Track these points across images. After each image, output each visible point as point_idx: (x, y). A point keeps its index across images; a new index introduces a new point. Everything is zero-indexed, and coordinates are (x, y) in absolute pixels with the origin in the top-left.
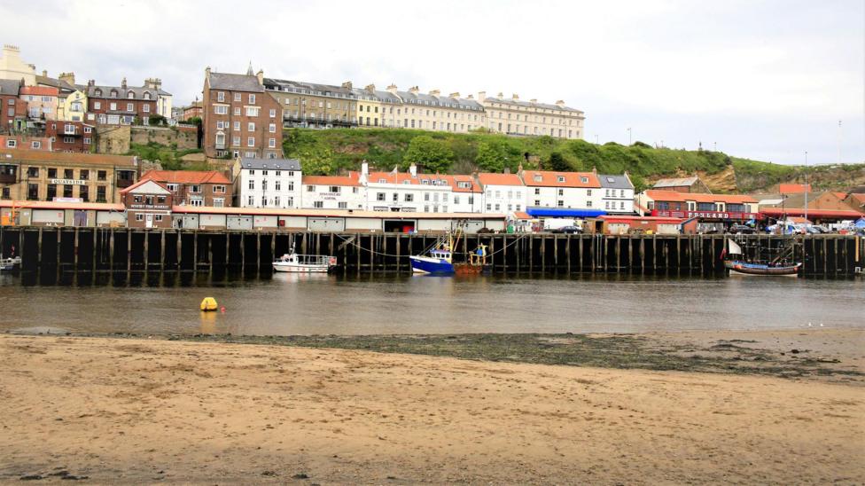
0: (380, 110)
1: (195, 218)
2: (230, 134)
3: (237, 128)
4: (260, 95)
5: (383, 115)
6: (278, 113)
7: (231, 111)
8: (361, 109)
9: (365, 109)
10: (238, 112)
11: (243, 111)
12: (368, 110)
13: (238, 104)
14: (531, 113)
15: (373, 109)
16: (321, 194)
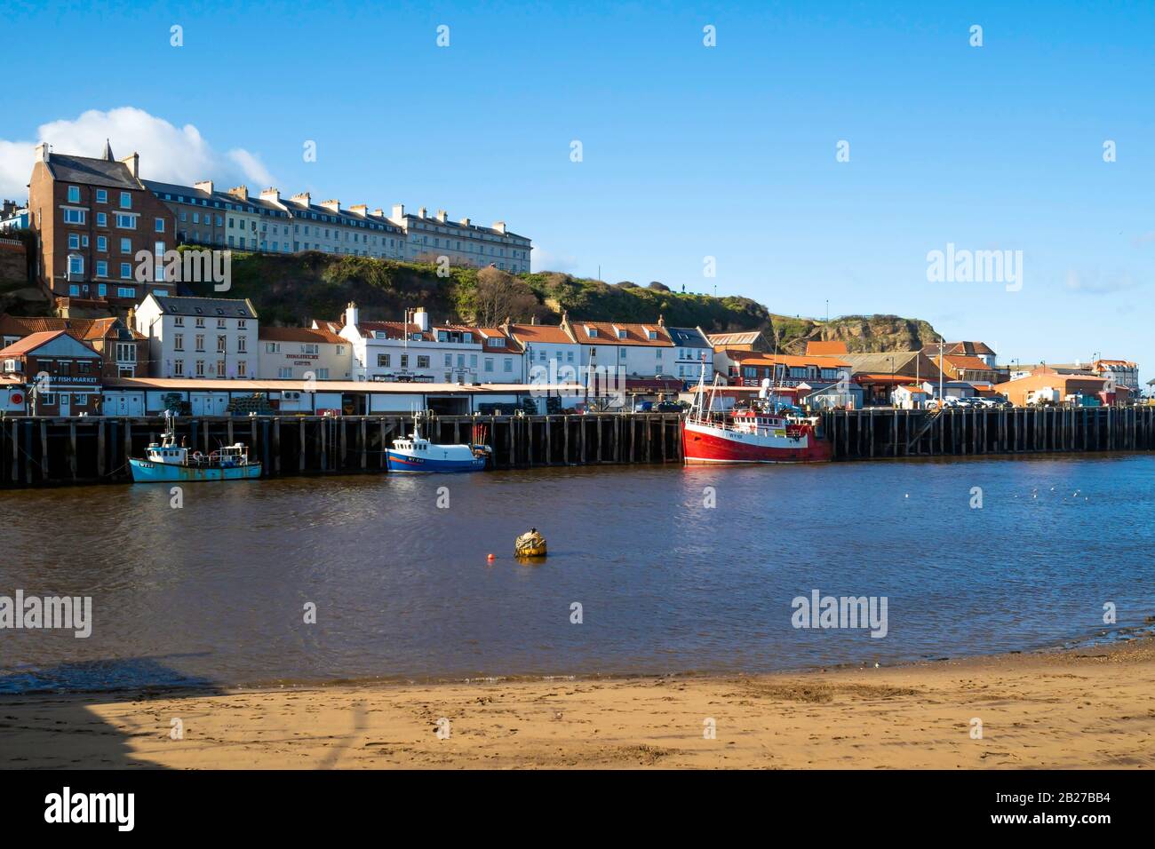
0: (259, 228)
1: (139, 398)
2: (91, 258)
3: (103, 247)
4: (138, 194)
5: (263, 235)
6: (169, 226)
7: (91, 217)
8: (232, 225)
9: (237, 224)
10: (102, 222)
11: (112, 219)
12: (242, 227)
13: (102, 208)
14: (465, 238)
15: (248, 225)
16: (289, 356)
